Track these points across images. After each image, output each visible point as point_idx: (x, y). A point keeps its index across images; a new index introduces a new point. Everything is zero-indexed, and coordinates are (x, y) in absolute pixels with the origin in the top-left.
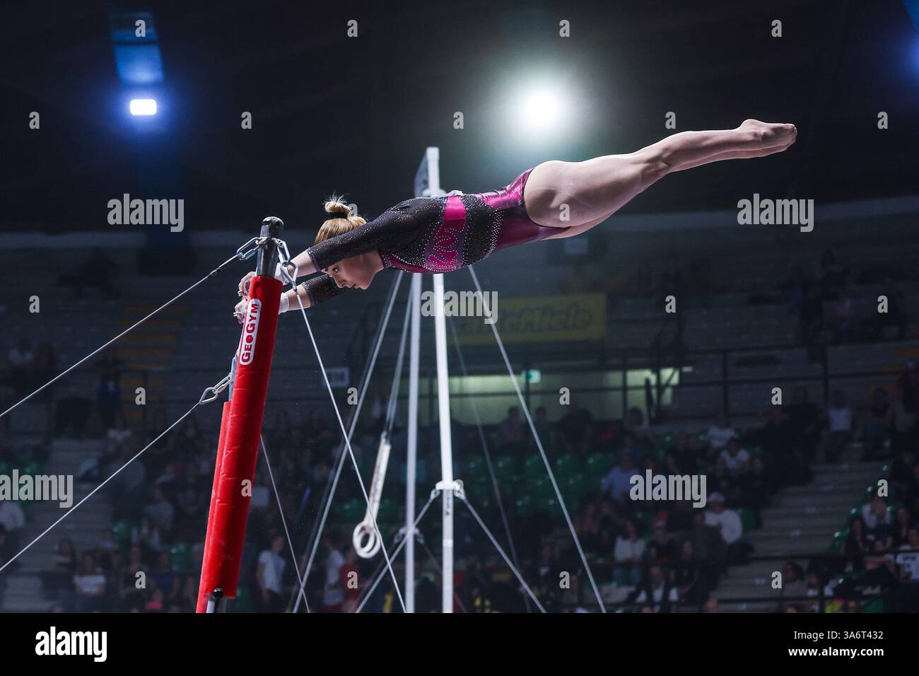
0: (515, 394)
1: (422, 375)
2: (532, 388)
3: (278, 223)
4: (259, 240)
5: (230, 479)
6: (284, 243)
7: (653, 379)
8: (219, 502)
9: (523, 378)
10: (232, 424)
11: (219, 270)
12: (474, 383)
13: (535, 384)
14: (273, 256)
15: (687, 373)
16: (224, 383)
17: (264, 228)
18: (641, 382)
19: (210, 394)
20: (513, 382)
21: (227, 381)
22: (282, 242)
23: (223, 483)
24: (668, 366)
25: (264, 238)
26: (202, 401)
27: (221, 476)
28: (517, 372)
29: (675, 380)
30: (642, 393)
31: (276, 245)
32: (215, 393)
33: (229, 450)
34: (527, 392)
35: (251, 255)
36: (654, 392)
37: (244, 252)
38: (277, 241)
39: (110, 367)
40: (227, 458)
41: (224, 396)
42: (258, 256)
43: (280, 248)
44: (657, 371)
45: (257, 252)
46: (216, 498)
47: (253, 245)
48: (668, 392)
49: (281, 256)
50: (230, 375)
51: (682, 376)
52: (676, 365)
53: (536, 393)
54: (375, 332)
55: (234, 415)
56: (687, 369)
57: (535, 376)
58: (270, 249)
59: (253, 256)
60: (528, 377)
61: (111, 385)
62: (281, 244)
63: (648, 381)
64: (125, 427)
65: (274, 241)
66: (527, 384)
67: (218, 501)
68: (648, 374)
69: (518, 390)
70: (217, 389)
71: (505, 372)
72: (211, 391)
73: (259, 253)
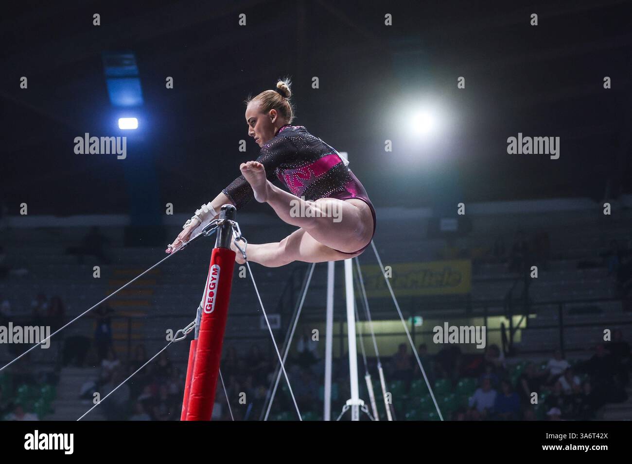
0: (405, 334)
1: (335, 320)
2: (417, 330)
3: (232, 209)
4: (218, 221)
5: (197, 397)
6: (237, 224)
7: (507, 323)
8: (189, 415)
9: (410, 322)
10: (198, 357)
12: (373, 326)
13: (419, 327)
14: (228, 233)
15: (533, 319)
16: (191, 327)
17: (222, 213)
18: (498, 326)
19: (181, 335)
20: (403, 325)
21: (193, 325)
22: (235, 222)
23: (192, 400)
24: (517, 314)
25: (222, 220)
26: (175, 340)
27: (191, 396)
28: (406, 318)
29: (523, 324)
30: (498, 334)
31: (231, 225)
32: (184, 334)
33: (197, 376)
34: (413, 333)
35: (213, 232)
36: (508, 333)
37: (207, 230)
38: (231, 222)
39: (104, 315)
40: (195, 382)
41: (191, 336)
42: (218, 232)
43: (233, 227)
44: (510, 318)
45: (216, 230)
46: (186, 411)
47: (214, 225)
48: (518, 333)
49: (234, 233)
50: (196, 320)
51: (528, 321)
52: (525, 313)
53: (419, 333)
54: (300, 288)
55: (200, 351)
56: (532, 316)
57: (419, 321)
58: (226, 228)
59: (213, 234)
60: (414, 322)
61: (104, 328)
62: (235, 224)
63: (503, 325)
64: (115, 358)
65: (229, 222)
66: (413, 327)
67: (188, 414)
68: (502, 319)
69: (407, 331)
70: (186, 331)
71: (396, 318)
72: (181, 332)
73: (218, 231)
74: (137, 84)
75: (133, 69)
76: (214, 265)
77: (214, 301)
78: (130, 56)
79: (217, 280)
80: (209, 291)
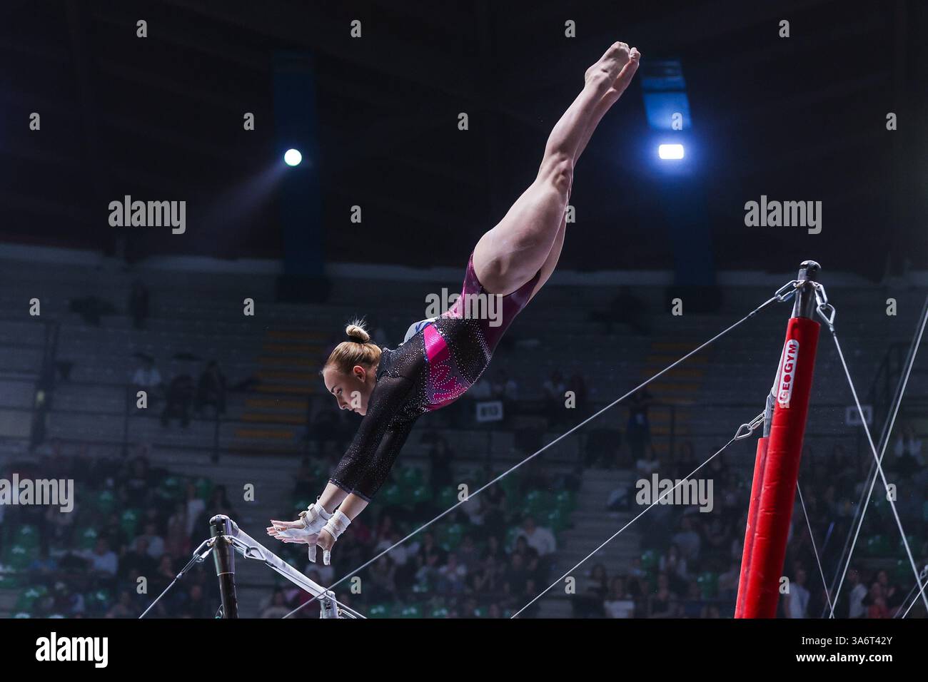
3: (816, 267)
4: (797, 283)
5: (768, 514)
6: (821, 286)
8: (758, 536)
10: (770, 461)
11: (757, 311)
14: (810, 299)
16: (758, 420)
17: (802, 272)
19: (745, 430)
21: (761, 418)
22: (819, 285)
23: (761, 518)
25: (802, 282)
26: (737, 437)
27: (760, 511)
31: (814, 288)
32: (750, 429)
33: (768, 486)
35: (789, 297)
37: (782, 294)
38: (814, 284)
39: (640, 403)
40: (765, 494)
41: (759, 432)
42: (797, 297)
43: (817, 291)
45: (794, 294)
46: (753, 531)
47: (791, 288)
49: (818, 299)
50: (765, 412)
55: (773, 452)
58: (807, 291)
59: (790, 299)
61: (640, 418)
62: (819, 287)
64: (653, 459)
65: (811, 284)
67: (756, 534)
70: (752, 426)
72: (745, 428)
73: (797, 295)
74: (683, 99)
75: (678, 80)
76: (791, 341)
77: (791, 388)
78: (674, 64)
79: (796, 359)
80: (784, 374)
